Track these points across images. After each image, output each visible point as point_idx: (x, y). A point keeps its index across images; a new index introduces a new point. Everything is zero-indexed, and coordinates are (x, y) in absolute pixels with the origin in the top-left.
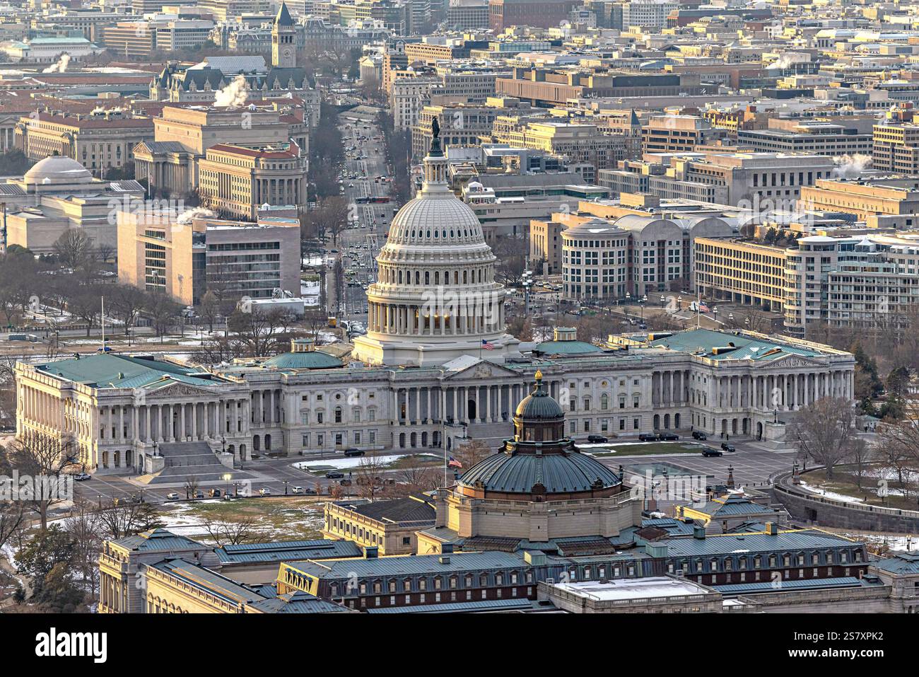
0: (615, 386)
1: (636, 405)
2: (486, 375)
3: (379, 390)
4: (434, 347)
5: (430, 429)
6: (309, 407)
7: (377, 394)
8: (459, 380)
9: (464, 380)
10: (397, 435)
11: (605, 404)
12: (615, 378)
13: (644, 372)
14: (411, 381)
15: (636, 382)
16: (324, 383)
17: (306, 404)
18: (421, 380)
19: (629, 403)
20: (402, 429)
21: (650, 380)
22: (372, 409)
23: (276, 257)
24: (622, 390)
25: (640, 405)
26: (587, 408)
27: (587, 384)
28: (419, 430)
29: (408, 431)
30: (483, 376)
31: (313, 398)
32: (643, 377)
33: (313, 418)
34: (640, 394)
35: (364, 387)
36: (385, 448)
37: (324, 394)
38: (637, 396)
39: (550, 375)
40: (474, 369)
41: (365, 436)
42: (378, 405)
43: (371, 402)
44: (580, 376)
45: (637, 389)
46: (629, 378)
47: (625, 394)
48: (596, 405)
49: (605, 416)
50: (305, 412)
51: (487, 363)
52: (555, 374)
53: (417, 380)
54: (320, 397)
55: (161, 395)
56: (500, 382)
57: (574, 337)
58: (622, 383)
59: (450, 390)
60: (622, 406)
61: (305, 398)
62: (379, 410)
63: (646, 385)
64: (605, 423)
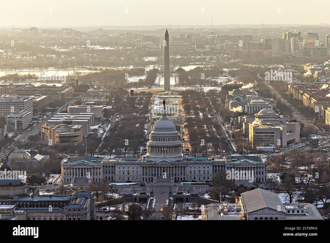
0: (202, 168)
1: (208, 173)
2: (164, 164)
3: (139, 167)
4: (157, 157)
5: (151, 177)
6: (121, 170)
7: (139, 168)
8: (157, 165)
9: (159, 165)
10: (142, 178)
11: (199, 173)
12: (202, 166)
13: (210, 165)
14: (145, 165)
15: (208, 167)
16: (124, 164)
17: (120, 169)
18: (148, 165)
19: (206, 173)
20: (143, 177)
21: (212, 167)
22: (137, 171)
23: (273, 136)
24: (204, 169)
25: (209, 173)
26: (195, 173)
27: (195, 168)
28: (148, 177)
29: (145, 177)
30: (163, 164)
31: (122, 168)
32: (210, 166)
33: (122, 173)
34: (209, 170)
35: (135, 166)
36: (139, 181)
37: (125, 167)
38: (208, 171)
39: (183, 165)
40: (161, 162)
41: (135, 178)
42: (138, 170)
43: (137, 169)
44: (192, 165)
45: (208, 169)
46: (206, 166)
47: (205, 170)
48: (197, 173)
49: (200, 176)
50: (120, 171)
51: (164, 161)
52: (184, 165)
53: (147, 165)
54: (124, 168)
55: (77, 165)
56: (168, 166)
57: (201, 156)
58: (204, 168)
59: (155, 167)
60: (204, 173)
61: (120, 168)
62: (139, 171)
63: (211, 168)
64: (199, 177)
